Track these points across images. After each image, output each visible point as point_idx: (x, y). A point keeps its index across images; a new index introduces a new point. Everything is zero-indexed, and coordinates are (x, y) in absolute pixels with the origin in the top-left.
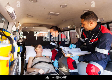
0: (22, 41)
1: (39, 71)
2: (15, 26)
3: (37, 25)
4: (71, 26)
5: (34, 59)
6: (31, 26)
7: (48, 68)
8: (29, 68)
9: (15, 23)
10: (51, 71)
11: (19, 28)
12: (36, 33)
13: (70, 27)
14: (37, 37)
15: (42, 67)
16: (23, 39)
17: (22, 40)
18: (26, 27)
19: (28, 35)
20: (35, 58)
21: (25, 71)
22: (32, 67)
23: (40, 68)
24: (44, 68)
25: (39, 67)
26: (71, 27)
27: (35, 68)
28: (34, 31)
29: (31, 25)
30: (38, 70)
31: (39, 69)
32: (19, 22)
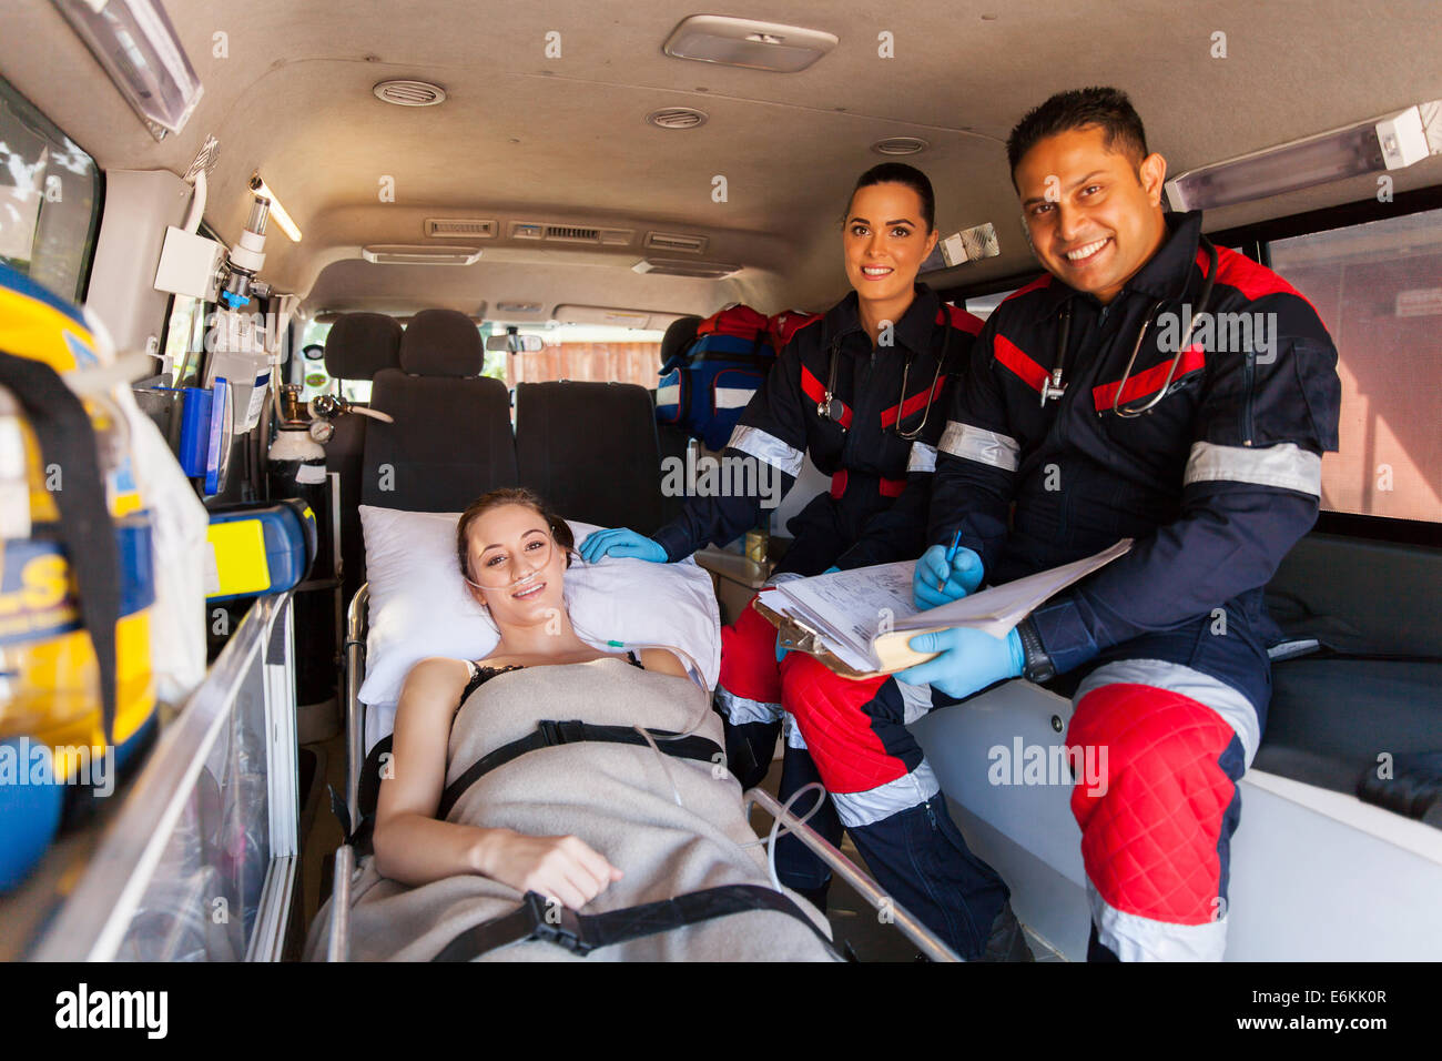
0: (324, 445)
1: (534, 867)
2: (194, 222)
3: (514, 220)
4: (988, 227)
5: (469, 690)
6: (427, 240)
7: (663, 826)
8: (403, 817)
9: (201, 180)
10: (718, 867)
11: (250, 254)
12: (510, 342)
13: (976, 251)
14: (522, 387)
15: (584, 808)
16: (336, 411)
17: (322, 429)
18: (372, 258)
19: (396, 364)
20: (484, 676)
21: (343, 856)
22: (446, 803)
23: (550, 820)
24: (606, 830)
25: (535, 805)
26: (994, 249)
27: (479, 830)
28: (484, 306)
29: (432, 218)
30: (521, 847)
31: (545, 841)
32: (257, 184)
